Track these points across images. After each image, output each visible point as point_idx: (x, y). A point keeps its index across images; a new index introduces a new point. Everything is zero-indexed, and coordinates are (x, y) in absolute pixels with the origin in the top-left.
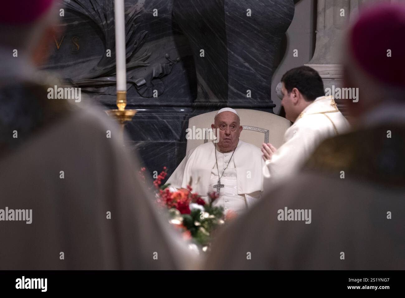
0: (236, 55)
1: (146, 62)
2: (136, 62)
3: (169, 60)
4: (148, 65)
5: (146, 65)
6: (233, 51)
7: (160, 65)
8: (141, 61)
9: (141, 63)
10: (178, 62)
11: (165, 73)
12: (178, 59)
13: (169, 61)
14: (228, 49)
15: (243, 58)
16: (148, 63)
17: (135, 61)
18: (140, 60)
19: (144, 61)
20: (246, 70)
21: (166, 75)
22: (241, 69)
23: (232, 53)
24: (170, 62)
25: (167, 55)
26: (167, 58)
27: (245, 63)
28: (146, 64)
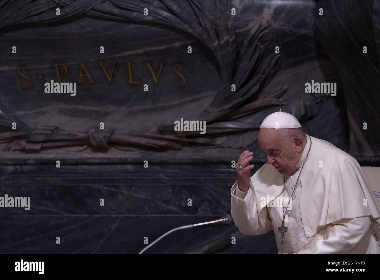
1: (281, 100)
2: (267, 99)
3: (314, 96)
4: (284, 103)
5: (281, 104)
7: (302, 103)
8: (274, 97)
9: (274, 101)
10: (328, 98)
11: (309, 114)
13: (315, 98)
16: (284, 101)
17: (265, 97)
18: (272, 96)
19: (278, 98)
21: (311, 118)
24: (317, 98)
28: (281, 102)
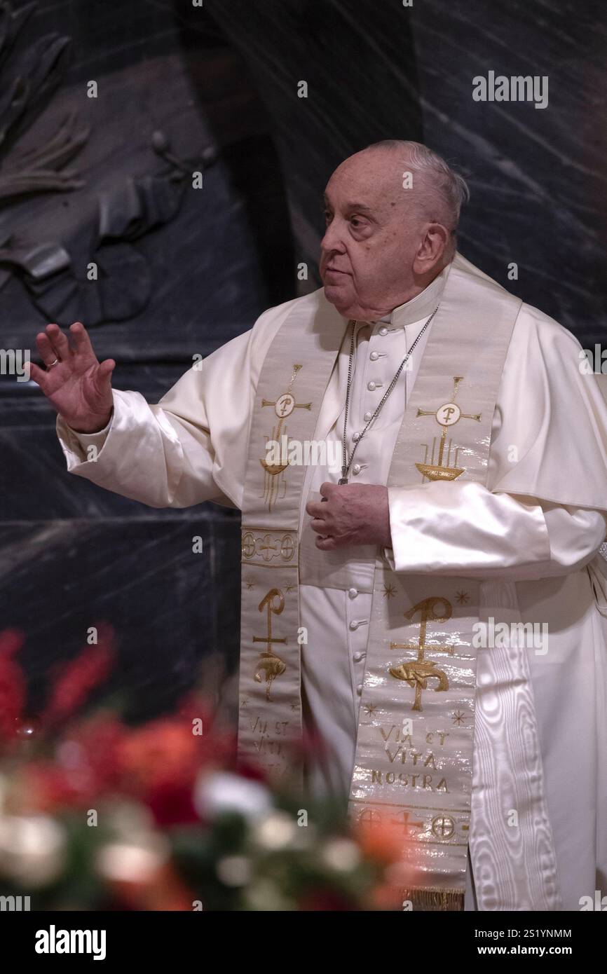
0: (459, 129)
1: (67, 173)
2: (25, 173)
3: (167, 160)
4: (78, 184)
5: (66, 185)
6: (445, 110)
7: (130, 180)
8: (46, 167)
9: (48, 178)
10: (208, 165)
11: (154, 216)
12: (208, 152)
13: (168, 165)
14: (423, 102)
15: (491, 137)
16: (77, 177)
17: (19, 168)
18: (39, 163)
19: (59, 168)
20: (505, 190)
21: (159, 226)
22: (485, 186)
23: (444, 118)
24: (174, 166)
25: (158, 137)
26: (161, 152)
27: (500, 159)
28: (65, 180)
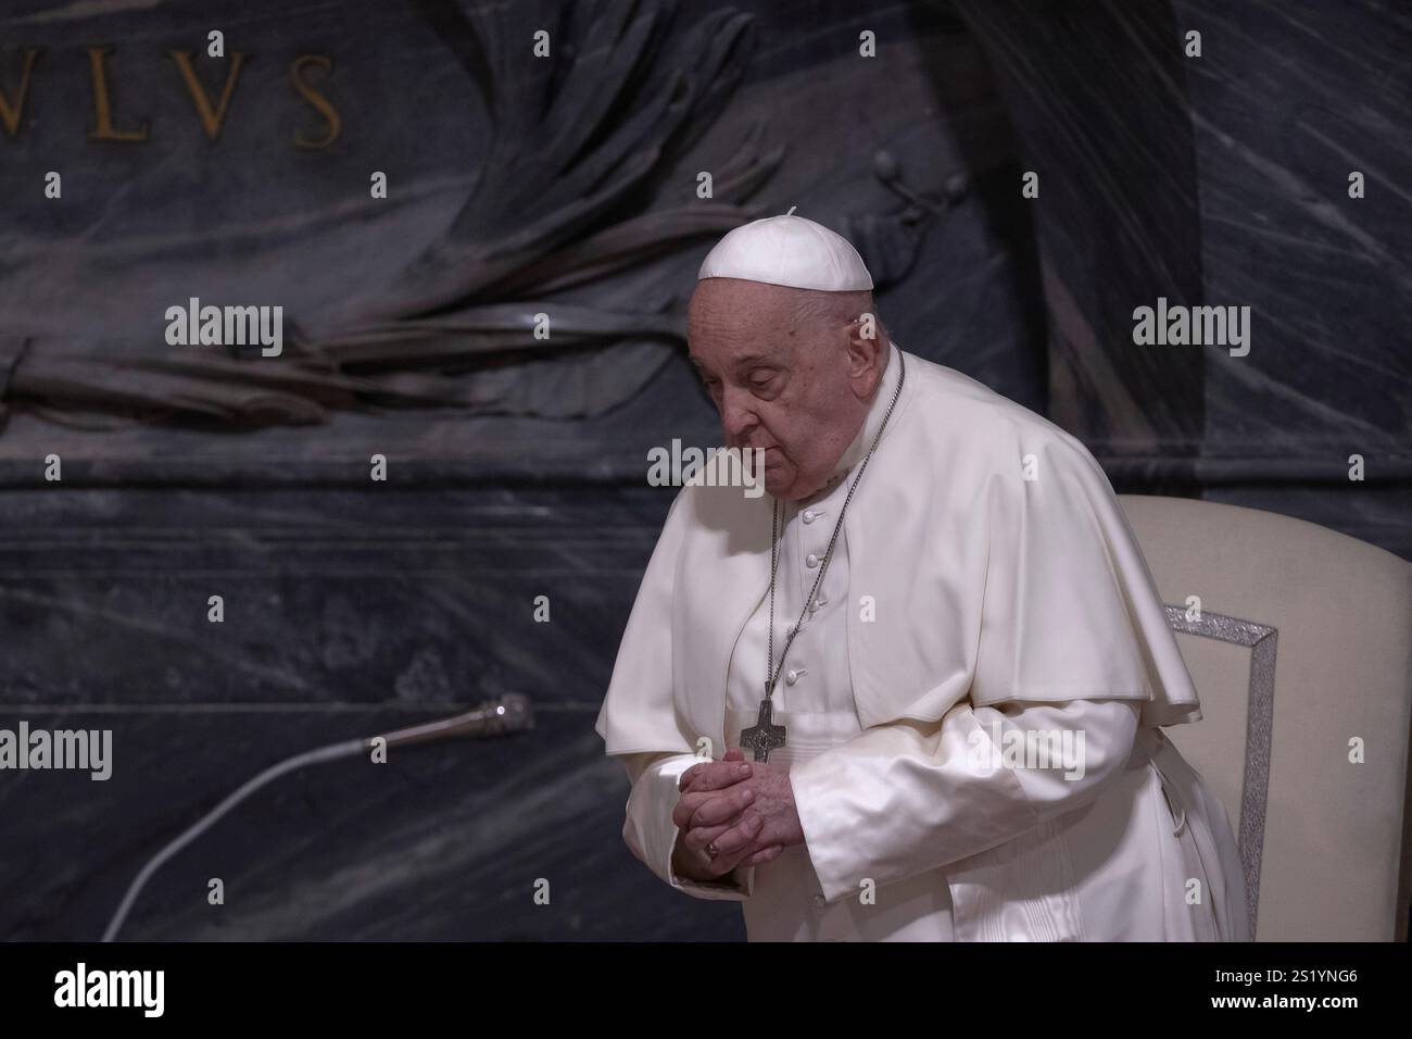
0: (1251, 157)
1: (751, 208)
3: (896, 192)
6: (1228, 129)
9: (725, 215)
10: (956, 201)
12: (955, 183)
13: (898, 200)
14: (1194, 116)
15: (1298, 169)
19: (741, 202)
20: (1322, 245)
22: (1292, 240)
23: (1227, 140)
24: (908, 202)
25: (883, 159)
26: (889, 181)
27: (1315, 201)
